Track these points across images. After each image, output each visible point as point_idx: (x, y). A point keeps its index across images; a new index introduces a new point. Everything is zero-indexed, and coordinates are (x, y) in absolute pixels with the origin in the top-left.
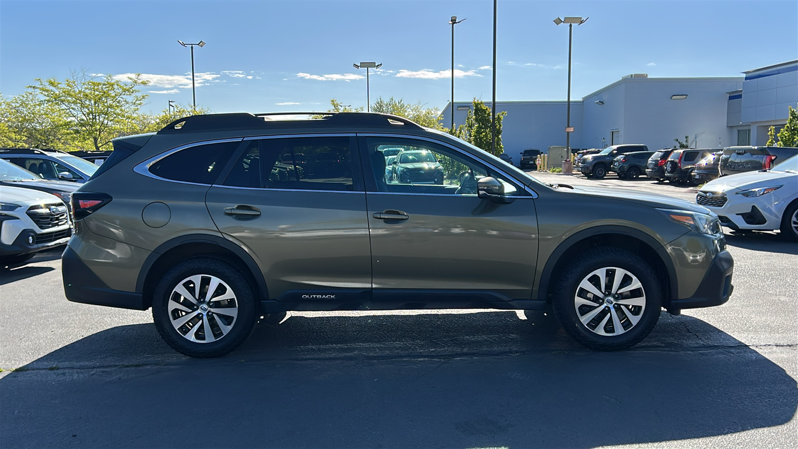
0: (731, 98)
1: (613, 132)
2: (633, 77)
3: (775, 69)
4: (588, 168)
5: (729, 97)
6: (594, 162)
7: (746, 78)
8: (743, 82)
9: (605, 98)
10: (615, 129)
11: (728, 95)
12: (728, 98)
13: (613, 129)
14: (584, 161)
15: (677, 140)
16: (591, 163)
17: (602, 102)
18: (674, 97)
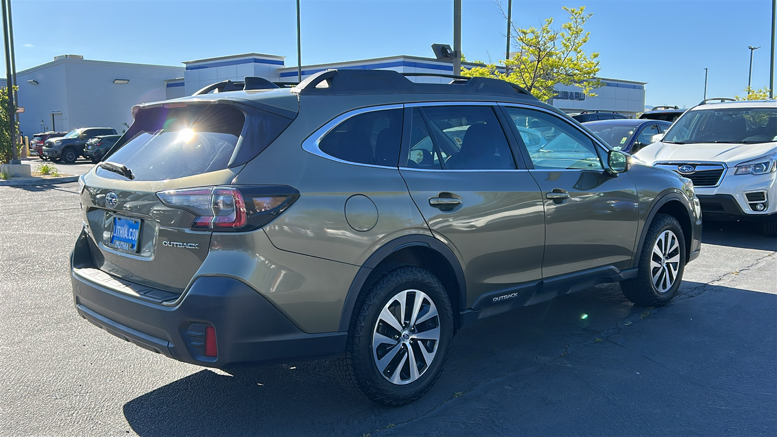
0: (168, 86)
1: (53, 114)
2: (68, 57)
3: (214, 62)
4: (56, 152)
5: (167, 84)
6: (63, 146)
7: (187, 69)
8: (185, 72)
9: (39, 77)
10: (57, 112)
11: (166, 83)
12: (166, 86)
13: (54, 112)
14: (51, 145)
15: (126, 124)
16: (59, 147)
17: (36, 82)
18: (116, 81)
